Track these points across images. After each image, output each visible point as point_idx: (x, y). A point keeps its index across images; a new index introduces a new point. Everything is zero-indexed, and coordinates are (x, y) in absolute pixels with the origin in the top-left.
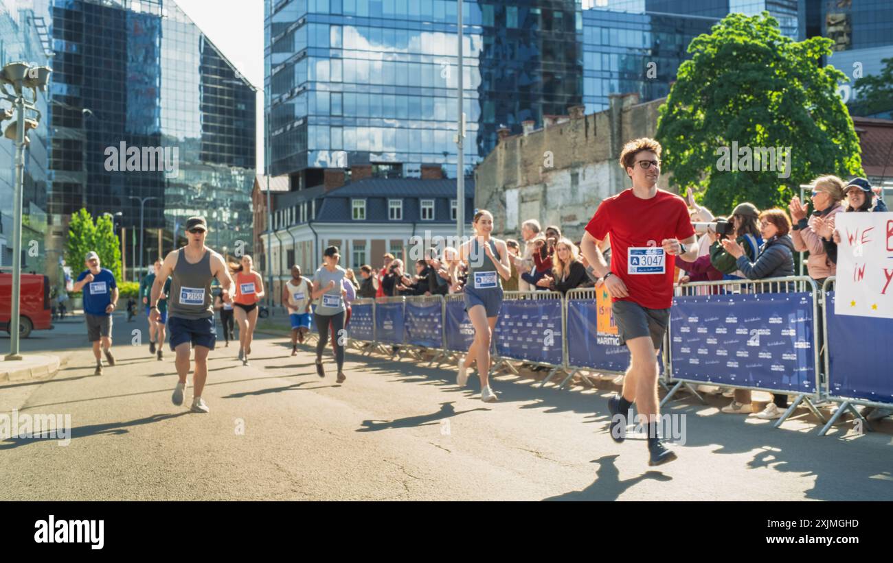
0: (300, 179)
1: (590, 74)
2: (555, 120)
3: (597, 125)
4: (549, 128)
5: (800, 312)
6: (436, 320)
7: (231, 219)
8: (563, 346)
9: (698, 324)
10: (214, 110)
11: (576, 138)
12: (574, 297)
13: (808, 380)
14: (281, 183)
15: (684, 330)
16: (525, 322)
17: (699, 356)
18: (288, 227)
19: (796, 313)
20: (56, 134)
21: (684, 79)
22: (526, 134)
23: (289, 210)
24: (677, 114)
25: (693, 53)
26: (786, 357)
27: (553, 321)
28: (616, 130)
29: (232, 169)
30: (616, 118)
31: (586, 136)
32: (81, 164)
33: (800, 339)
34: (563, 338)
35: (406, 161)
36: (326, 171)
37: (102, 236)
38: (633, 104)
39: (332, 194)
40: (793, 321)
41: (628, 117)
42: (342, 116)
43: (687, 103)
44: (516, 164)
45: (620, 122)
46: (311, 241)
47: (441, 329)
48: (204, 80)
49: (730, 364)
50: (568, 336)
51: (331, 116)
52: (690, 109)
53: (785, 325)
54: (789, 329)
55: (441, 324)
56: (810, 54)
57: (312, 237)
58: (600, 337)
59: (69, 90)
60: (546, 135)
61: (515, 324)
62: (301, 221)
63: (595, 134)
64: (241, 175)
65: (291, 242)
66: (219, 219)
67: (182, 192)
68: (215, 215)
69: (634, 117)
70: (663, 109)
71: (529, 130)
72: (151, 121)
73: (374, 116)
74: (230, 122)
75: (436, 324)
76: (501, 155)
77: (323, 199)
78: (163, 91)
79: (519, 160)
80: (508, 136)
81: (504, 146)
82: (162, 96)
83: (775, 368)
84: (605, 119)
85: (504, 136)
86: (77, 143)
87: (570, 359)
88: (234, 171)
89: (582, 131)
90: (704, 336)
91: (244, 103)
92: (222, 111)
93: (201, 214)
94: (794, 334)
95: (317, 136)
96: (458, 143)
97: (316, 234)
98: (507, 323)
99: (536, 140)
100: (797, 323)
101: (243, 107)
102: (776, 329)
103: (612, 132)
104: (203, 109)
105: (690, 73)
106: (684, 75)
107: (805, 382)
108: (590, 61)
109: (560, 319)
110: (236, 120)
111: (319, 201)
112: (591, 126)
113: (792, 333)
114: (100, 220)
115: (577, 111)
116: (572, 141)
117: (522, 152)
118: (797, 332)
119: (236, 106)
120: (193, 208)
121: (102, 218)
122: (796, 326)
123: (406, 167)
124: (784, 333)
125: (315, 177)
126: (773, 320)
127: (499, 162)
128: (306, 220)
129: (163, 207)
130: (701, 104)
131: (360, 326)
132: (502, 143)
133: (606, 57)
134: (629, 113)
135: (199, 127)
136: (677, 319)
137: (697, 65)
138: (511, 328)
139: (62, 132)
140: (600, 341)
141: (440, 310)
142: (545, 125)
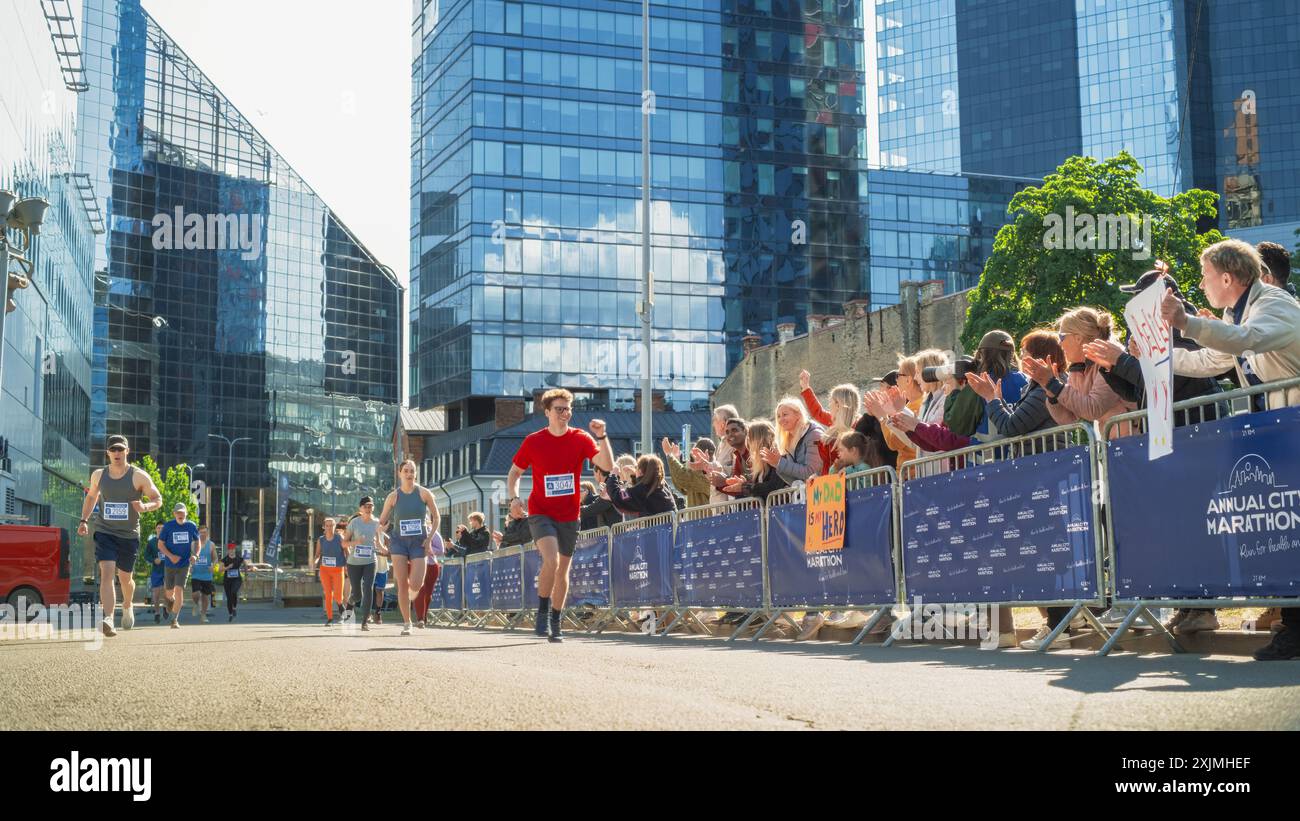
0: (462, 413)
1: (881, 262)
2: (825, 322)
3: (884, 327)
4: (816, 333)
5: (1073, 477)
6: (601, 565)
7: (366, 476)
8: (764, 577)
9: (938, 518)
10: (341, 318)
11: (854, 346)
12: (777, 504)
13: (1087, 581)
14: (434, 420)
15: (921, 529)
16: (712, 548)
17: (941, 566)
18: (442, 482)
19: (1068, 479)
20: (114, 351)
21: (1003, 252)
22: (783, 343)
23: (444, 457)
24: (993, 302)
25: (1016, 213)
26: (1056, 548)
27: (750, 543)
28: (911, 334)
29: (367, 403)
30: (910, 316)
31: (869, 344)
32: (149, 394)
33: (1074, 519)
34: (763, 565)
35: (613, 386)
36: (496, 400)
37: (173, 495)
38: (935, 296)
39: (504, 433)
40: (1063, 493)
41: (928, 314)
42: (521, 321)
43: (1007, 287)
44: (770, 386)
45: (918, 323)
46: (475, 501)
47: (608, 576)
48: (330, 274)
49: (983, 571)
50: (770, 562)
51: (505, 321)
52: (1011, 295)
53: (1054, 500)
54: (1059, 506)
55: (608, 569)
56: (1184, 215)
57: (476, 496)
58: (810, 556)
59: (134, 287)
60: (811, 342)
61: (700, 555)
62: (461, 474)
63: (882, 341)
64: (380, 413)
65: (446, 504)
66: (347, 476)
67: (296, 437)
68: (343, 470)
69: (938, 314)
70: (973, 296)
71: (787, 337)
72: (252, 333)
73: (566, 322)
74: (364, 334)
75: (600, 570)
76: (748, 375)
77: (493, 439)
78: (269, 290)
79: (773, 380)
80: (757, 346)
81: (752, 361)
82: (268, 297)
83: (1042, 568)
84: (896, 317)
85: (751, 347)
86: (144, 364)
87: (772, 597)
88: (371, 407)
89: (862, 336)
90: (947, 534)
91: (384, 307)
92: (353, 319)
93: (323, 470)
94: (1066, 512)
95: (484, 351)
96: (642, 313)
97: (480, 490)
98: (689, 555)
99: (797, 351)
100: (1069, 495)
101: (384, 314)
102: (1041, 507)
103: (906, 337)
104: (328, 316)
105: (1010, 243)
106: (1003, 246)
107: (1083, 584)
108: (881, 242)
109: (759, 539)
110: (374, 332)
111: (487, 443)
112: (876, 328)
113: (1064, 511)
114: (171, 472)
115: (856, 307)
116: (849, 351)
117: (778, 369)
118: (1069, 509)
119: (374, 312)
120: (311, 461)
121: (174, 469)
122: (1069, 499)
123: (613, 396)
124: (1053, 511)
125: (481, 409)
126: (1037, 496)
127: (744, 385)
128: (467, 471)
129: (268, 457)
130: (1026, 288)
131: (504, 587)
132: (750, 358)
133: (904, 237)
134: (930, 310)
135: (320, 341)
136: (911, 514)
137: (1019, 230)
138: (695, 561)
139: (123, 348)
140: (810, 563)
141: (605, 548)
142: (810, 329)
